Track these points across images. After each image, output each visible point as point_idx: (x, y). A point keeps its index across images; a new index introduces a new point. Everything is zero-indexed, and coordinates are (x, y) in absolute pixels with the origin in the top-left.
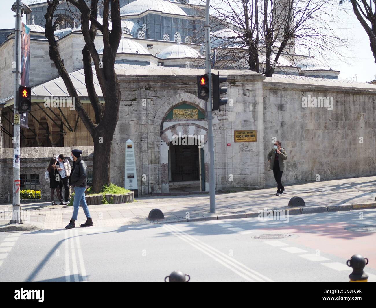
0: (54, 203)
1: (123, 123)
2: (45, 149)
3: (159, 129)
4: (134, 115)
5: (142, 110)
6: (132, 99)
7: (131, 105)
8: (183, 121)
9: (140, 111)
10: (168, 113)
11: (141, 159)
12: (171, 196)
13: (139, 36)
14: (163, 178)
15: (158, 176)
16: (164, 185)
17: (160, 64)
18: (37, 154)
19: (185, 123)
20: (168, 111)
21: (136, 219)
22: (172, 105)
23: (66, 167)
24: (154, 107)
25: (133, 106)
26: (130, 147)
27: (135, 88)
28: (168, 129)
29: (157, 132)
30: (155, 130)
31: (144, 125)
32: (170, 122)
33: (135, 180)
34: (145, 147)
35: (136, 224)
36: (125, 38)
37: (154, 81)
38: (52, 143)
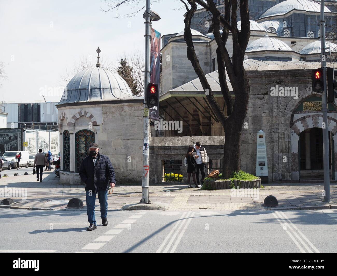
0: (191, 186)
1: (255, 115)
2: (187, 138)
3: (290, 120)
4: (265, 108)
5: (273, 102)
6: (264, 93)
7: (264, 98)
8: (313, 113)
9: (271, 103)
10: (298, 105)
11: (272, 149)
12: (299, 184)
13: (284, 35)
14: (293, 166)
15: (289, 165)
16: (294, 172)
17: (302, 59)
18: (180, 142)
19: (315, 115)
20: (299, 103)
21: (253, 204)
22: (302, 98)
23: (203, 155)
24: (285, 100)
25: (265, 99)
26: (261, 137)
27: (266, 83)
28: (298, 120)
29: (288, 123)
30: (285, 121)
31: (275, 116)
32: (300, 114)
33: (266, 167)
34: (276, 137)
35: (250, 209)
36: (269, 36)
37: (285, 76)
38: (202, 132)
